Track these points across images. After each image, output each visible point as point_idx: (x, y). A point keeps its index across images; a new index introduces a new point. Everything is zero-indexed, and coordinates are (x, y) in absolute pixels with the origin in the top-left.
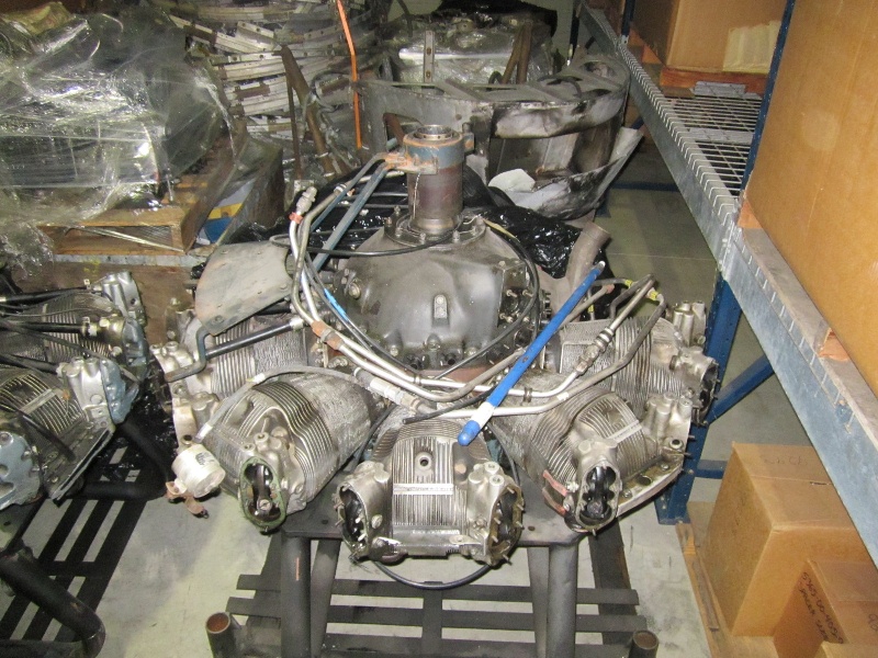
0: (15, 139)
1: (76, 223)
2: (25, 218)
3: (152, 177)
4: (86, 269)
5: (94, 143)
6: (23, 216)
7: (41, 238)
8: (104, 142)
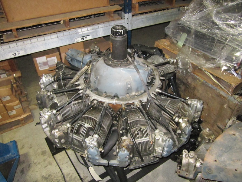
0: (200, 32)
1: (202, 67)
2: (189, 58)
3: (236, 64)
4: (198, 80)
5: (224, 43)
6: (189, 57)
7: (190, 66)
8: (227, 44)
